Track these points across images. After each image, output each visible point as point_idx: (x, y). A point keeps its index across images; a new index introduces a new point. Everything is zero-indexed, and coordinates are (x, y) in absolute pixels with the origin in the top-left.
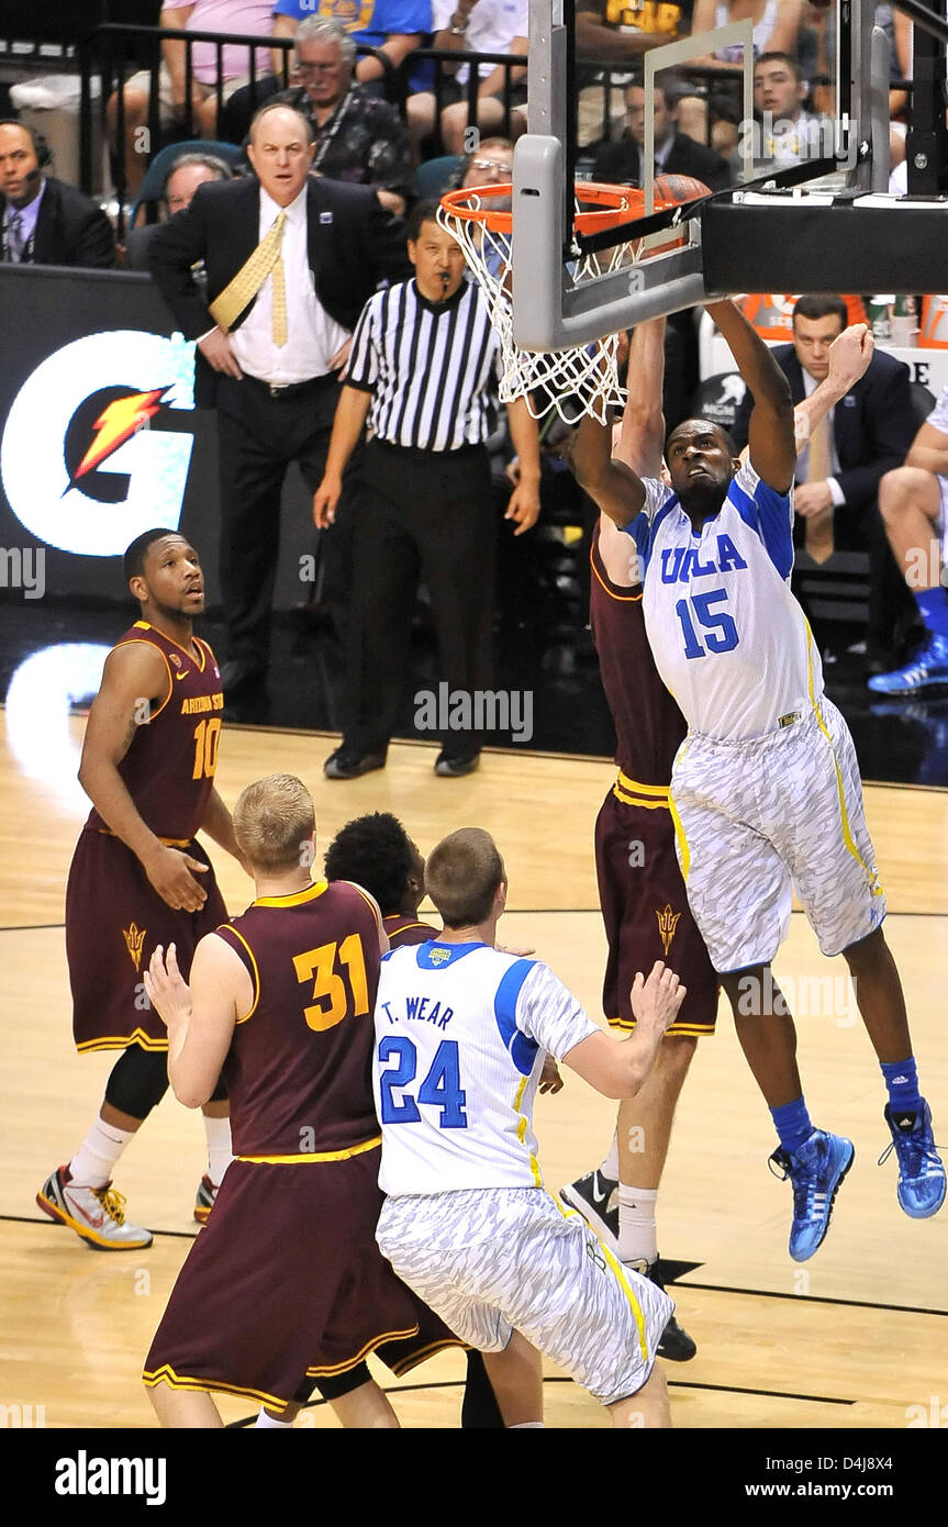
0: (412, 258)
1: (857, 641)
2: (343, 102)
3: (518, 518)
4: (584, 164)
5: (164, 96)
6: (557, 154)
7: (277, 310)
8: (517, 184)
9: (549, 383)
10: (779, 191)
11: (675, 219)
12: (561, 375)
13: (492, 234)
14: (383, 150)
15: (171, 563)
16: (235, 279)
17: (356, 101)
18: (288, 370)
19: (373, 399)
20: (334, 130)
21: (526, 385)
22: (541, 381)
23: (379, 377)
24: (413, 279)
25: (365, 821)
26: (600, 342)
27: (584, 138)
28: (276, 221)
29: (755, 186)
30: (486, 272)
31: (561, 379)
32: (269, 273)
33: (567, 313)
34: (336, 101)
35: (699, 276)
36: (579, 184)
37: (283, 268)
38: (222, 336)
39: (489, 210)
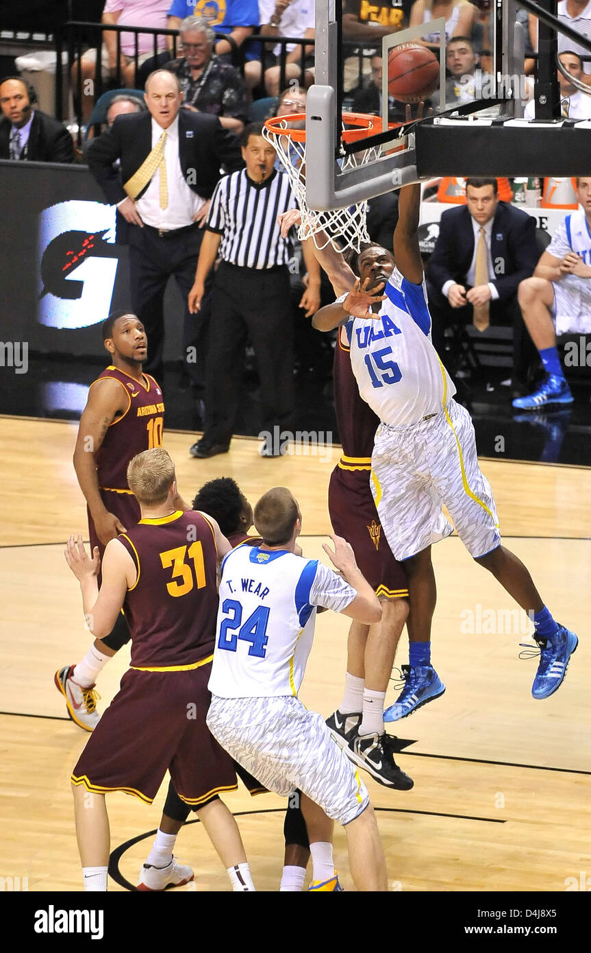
0: (244, 157)
1: (506, 379)
2: (207, 66)
3: (307, 307)
4: (348, 102)
5: (105, 63)
6: (332, 96)
7: (162, 188)
8: (308, 114)
9: (327, 229)
10: (460, 117)
11: (400, 134)
12: (334, 224)
13: (293, 143)
14: (231, 94)
15: (128, 331)
16: (139, 170)
17: (215, 66)
18: (168, 222)
19: (222, 238)
20: (203, 83)
21: (314, 230)
22: (322, 228)
23: (225, 225)
24: (244, 169)
25: (217, 482)
26: (356, 205)
27: (347, 87)
28: (161, 137)
29: (447, 114)
30: (290, 165)
31: (334, 227)
32: (158, 167)
33: (338, 188)
34: (203, 66)
35: (414, 167)
36: (344, 113)
37: (165, 164)
38: (131, 203)
39: (292, 128)
